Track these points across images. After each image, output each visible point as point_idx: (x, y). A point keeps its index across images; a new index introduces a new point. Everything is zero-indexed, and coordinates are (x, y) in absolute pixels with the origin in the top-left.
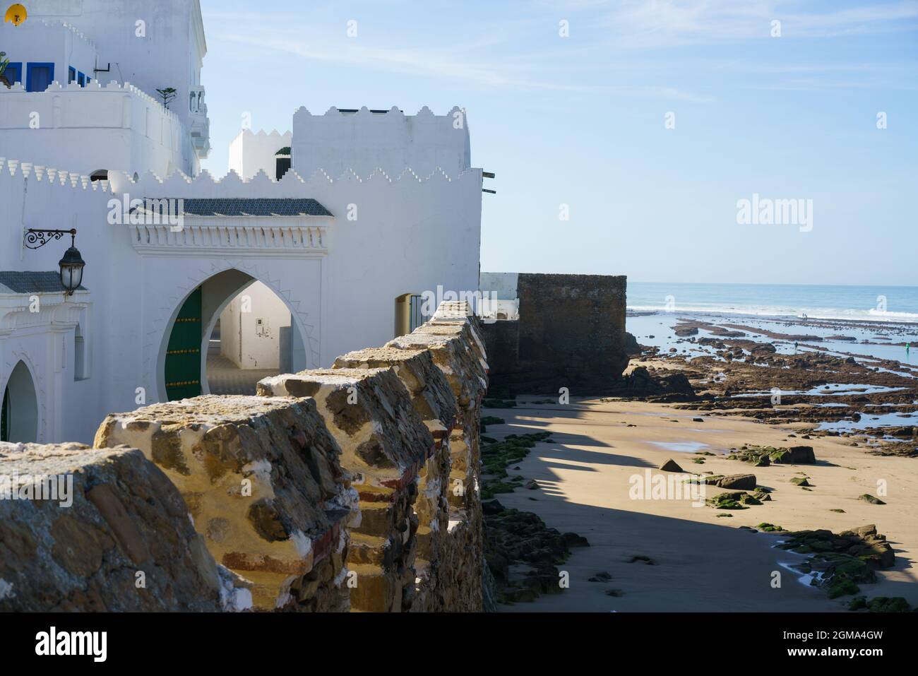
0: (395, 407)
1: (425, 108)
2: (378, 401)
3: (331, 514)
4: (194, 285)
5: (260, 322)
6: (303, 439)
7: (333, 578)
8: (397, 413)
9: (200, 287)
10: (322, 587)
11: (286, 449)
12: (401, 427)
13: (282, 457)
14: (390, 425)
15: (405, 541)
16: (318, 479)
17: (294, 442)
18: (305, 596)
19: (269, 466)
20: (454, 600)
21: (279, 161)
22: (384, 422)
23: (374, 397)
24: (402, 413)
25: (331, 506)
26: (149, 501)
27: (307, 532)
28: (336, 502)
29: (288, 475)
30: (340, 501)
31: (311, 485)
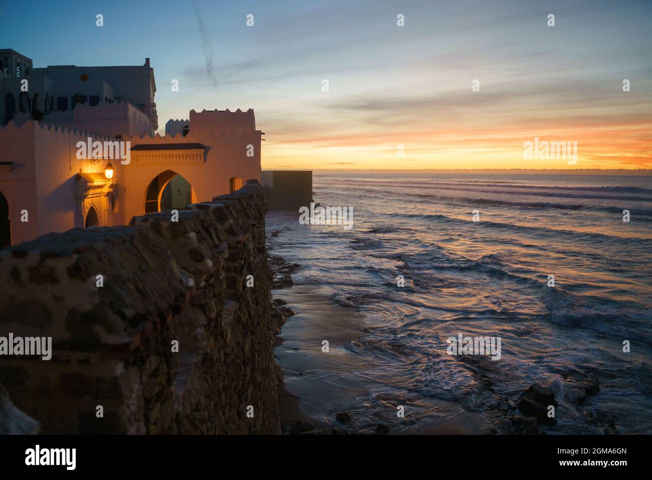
0: (237, 214)
1: (239, 109)
2: (231, 212)
3: (218, 252)
4: (155, 176)
5: (178, 190)
6: (206, 225)
7: (219, 276)
8: (238, 217)
9: (157, 177)
10: (216, 279)
11: (201, 229)
12: (240, 222)
13: (199, 231)
14: (236, 221)
15: (243, 264)
16: (213, 240)
17: (203, 226)
18: (210, 283)
19: (195, 234)
20: (259, 285)
21: (184, 131)
22: (234, 220)
23: (230, 210)
24: (240, 217)
25: (218, 250)
26: (154, 246)
27: (211, 259)
28: (219, 249)
29: (202, 238)
30: (220, 248)
31: (210, 241)
